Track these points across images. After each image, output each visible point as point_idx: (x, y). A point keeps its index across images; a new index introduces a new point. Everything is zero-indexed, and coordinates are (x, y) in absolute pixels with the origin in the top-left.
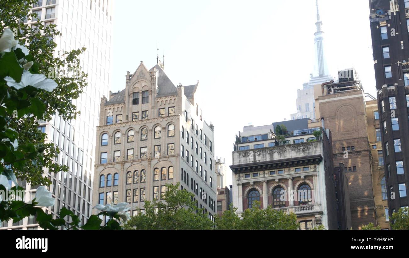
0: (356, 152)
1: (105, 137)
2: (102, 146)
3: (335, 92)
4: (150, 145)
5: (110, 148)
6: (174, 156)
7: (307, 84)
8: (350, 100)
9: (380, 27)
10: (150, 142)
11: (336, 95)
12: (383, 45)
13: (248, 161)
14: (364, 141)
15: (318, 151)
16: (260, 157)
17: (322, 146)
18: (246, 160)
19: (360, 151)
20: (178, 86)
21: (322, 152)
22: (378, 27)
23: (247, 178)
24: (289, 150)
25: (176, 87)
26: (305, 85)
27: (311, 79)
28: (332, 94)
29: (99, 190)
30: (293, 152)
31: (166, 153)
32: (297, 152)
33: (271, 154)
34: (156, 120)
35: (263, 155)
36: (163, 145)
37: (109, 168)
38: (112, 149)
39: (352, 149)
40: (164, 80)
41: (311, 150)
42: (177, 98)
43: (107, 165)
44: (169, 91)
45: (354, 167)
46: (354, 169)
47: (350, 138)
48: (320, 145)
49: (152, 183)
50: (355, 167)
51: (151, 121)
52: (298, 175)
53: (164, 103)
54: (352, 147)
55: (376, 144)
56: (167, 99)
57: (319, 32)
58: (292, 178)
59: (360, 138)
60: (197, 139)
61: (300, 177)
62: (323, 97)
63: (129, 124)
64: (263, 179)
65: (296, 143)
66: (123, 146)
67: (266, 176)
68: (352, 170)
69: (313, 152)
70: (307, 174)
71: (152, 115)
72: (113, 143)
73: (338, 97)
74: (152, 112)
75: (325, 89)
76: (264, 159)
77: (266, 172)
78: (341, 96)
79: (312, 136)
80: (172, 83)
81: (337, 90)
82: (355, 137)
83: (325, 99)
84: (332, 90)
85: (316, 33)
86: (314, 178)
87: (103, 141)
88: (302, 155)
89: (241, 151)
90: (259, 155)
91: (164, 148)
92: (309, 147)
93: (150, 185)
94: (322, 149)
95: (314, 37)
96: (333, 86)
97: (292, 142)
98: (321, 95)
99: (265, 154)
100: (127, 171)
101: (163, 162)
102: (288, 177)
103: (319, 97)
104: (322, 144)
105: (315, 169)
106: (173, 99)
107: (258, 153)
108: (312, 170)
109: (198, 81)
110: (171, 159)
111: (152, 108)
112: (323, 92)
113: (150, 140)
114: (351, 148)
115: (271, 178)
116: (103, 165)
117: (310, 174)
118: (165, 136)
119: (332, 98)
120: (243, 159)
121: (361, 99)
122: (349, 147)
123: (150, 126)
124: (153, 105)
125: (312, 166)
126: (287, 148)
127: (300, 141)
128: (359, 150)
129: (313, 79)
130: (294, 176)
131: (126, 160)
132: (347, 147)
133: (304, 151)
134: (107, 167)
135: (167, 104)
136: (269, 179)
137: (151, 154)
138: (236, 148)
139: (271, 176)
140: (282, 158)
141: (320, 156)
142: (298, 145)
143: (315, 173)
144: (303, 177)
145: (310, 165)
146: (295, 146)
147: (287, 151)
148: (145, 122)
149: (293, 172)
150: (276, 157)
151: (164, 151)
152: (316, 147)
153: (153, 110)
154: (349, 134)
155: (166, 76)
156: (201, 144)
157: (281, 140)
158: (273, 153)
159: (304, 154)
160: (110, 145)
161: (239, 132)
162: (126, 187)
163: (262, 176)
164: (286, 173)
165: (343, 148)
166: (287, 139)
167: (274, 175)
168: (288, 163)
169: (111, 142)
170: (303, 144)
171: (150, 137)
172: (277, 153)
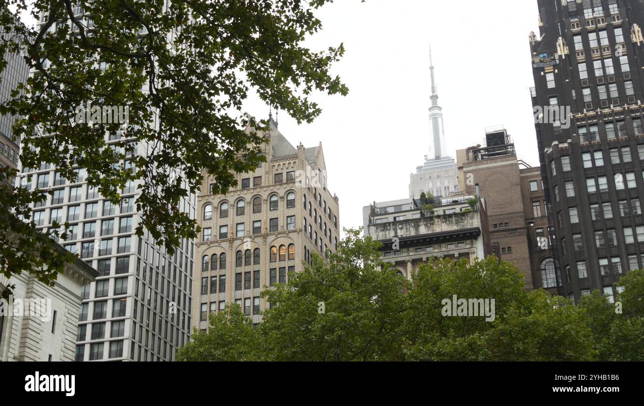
0: (510, 230)
1: (209, 208)
2: (204, 220)
3: (482, 158)
4: (265, 218)
5: (215, 222)
6: (295, 231)
7: (421, 167)
8: (502, 168)
9: (545, 73)
10: (265, 215)
11: (485, 162)
12: (550, 95)
13: (388, 236)
14: (520, 217)
15: (475, 222)
16: (403, 231)
17: (479, 217)
18: (386, 235)
19: (516, 229)
20: (298, 146)
21: (480, 224)
22: (542, 73)
23: (387, 257)
24: (438, 222)
25: (296, 148)
26: (419, 168)
27: (425, 161)
28: (480, 161)
29: (201, 274)
30: (443, 224)
31: (285, 228)
32: (448, 225)
33: (417, 227)
34: (272, 188)
35: (406, 229)
36: (282, 218)
37: (214, 248)
38: (217, 223)
39: (506, 226)
40: (280, 140)
41: (466, 222)
42: (297, 161)
43: (212, 243)
44: (287, 153)
45: (508, 248)
46: (508, 251)
47: (503, 213)
48: (477, 215)
49: (268, 265)
50: (510, 248)
51: (265, 189)
52: (451, 253)
53: (282, 167)
54: (505, 223)
55: (534, 221)
56: (284, 162)
57: (435, 106)
58: (443, 256)
59: (516, 213)
60: (320, 212)
61: (454, 255)
62: (469, 164)
63: (239, 193)
64: (407, 258)
65: (446, 213)
66: (232, 220)
67: (411, 254)
68: (507, 251)
69: (469, 224)
70: (462, 251)
71: (267, 182)
72: (219, 216)
73: (487, 164)
74: (267, 179)
75: (471, 154)
76: (408, 233)
77: (411, 249)
78: (490, 163)
79: (467, 205)
80: (289, 143)
81: (485, 155)
82: (509, 211)
83: (471, 166)
84: (480, 156)
85: (431, 108)
86: (470, 255)
87: (206, 214)
88: (455, 228)
89: (379, 224)
90: (401, 229)
91: (282, 222)
92: (463, 218)
93: (266, 266)
94: (479, 220)
95: (428, 113)
96: (479, 150)
97: (441, 213)
98: (466, 162)
99: (408, 227)
100: (237, 250)
101: (282, 238)
102: (439, 255)
103: (463, 164)
104: (479, 214)
105: (472, 245)
106: (292, 162)
107: (400, 226)
108: (468, 246)
109: (320, 142)
110: (291, 235)
111: (267, 173)
112: (468, 159)
113: (265, 212)
114: (504, 225)
115: (418, 257)
116: (206, 243)
117: (466, 251)
118: (283, 207)
119: (480, 165)
120: (381, 234)
121: (514, 167)
122: (502, 224)
123: (265, 195)
124: (267, 170)
125: (469, 242)
126: (436, 220)
127: (451, 212)
128: (514, 227)
129: (428, 162)
130: (446, 254)
131: (235, 237)
132: (500, 224)
133: (457, 223)
134: (211, 245)
135: (285, 168)
136: (414, 257)
137: (266, 229)
138: (372, 221)
139: (416, 253)
140: (430, 232)
141: (478, 228)
142: (450, 216)
143: (472, 250)
144: (456, 255)
145: (466, 240)
146: (446, 217)
147: (436, 223)
148: (258, 190)
149: (444, 249)
150: (423, 230)
151: (282, 225)
152: (472, 218)
153: (267, 176)
154: (501, 208)
155: (282, 136)
156: (325, 219)
157: (427, 210)
158: (419, 226)
159: (457, 226)
160: (215, 219)
161: (374, 202)
162: (235, 269)
163: (406, 254)
164: (436, 251)
165: (495, 225)
166: (434, 210)
167: (421, 253)
168: (438, 238)
169: (215, 215)
170: (455, 214)
171: (265, 209)
172: (423, 226)
